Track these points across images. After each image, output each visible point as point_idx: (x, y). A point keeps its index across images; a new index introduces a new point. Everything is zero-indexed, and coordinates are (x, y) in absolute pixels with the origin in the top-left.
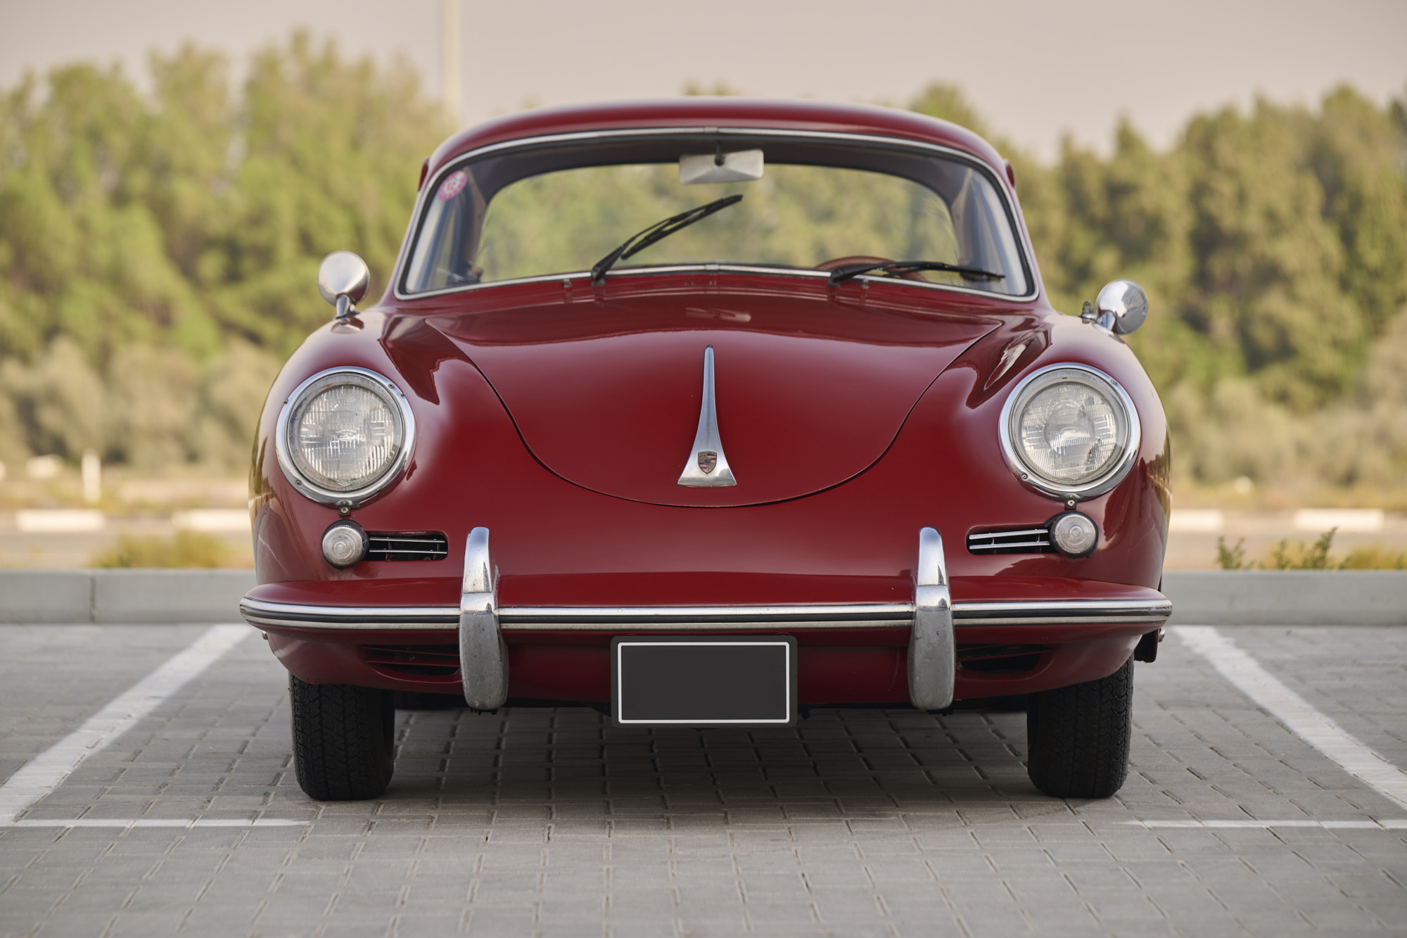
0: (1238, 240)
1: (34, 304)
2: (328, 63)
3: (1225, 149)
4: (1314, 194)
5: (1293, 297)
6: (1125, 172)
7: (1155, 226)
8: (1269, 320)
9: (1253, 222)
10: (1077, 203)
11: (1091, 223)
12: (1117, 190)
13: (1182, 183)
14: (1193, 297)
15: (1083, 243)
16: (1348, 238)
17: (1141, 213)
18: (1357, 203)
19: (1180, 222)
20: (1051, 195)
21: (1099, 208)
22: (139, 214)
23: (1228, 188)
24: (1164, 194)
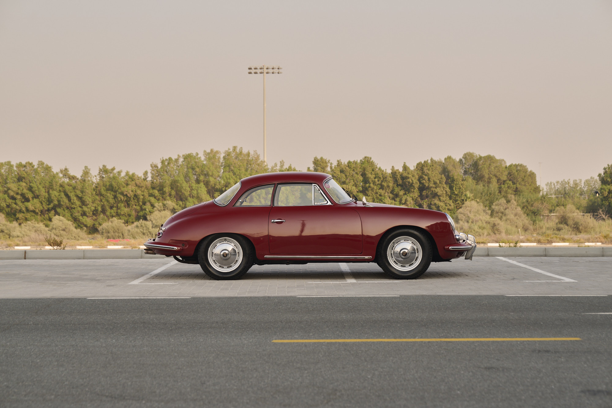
0: (428, 188)
1: (181, 203)
2: (241, 153)
3: (425, 169)
4: (444, 179)
5: (440, 200)
6: (405, 174)
7: (412, 185)
8: (435, 204)
9: (432, 185)
10: (396, 181)
11: (398, 185)
12: (403, 178)
13: (417, 177)
14: (419, 199)
15: (397, 189)
16: (451, 188)
17: (409, 182)
18: (453, 180)
19: (417, 185)
20: (389, 179)
21: (400, 182)
22: (202, 184)
23: (426, 178)
24: (413, 179)
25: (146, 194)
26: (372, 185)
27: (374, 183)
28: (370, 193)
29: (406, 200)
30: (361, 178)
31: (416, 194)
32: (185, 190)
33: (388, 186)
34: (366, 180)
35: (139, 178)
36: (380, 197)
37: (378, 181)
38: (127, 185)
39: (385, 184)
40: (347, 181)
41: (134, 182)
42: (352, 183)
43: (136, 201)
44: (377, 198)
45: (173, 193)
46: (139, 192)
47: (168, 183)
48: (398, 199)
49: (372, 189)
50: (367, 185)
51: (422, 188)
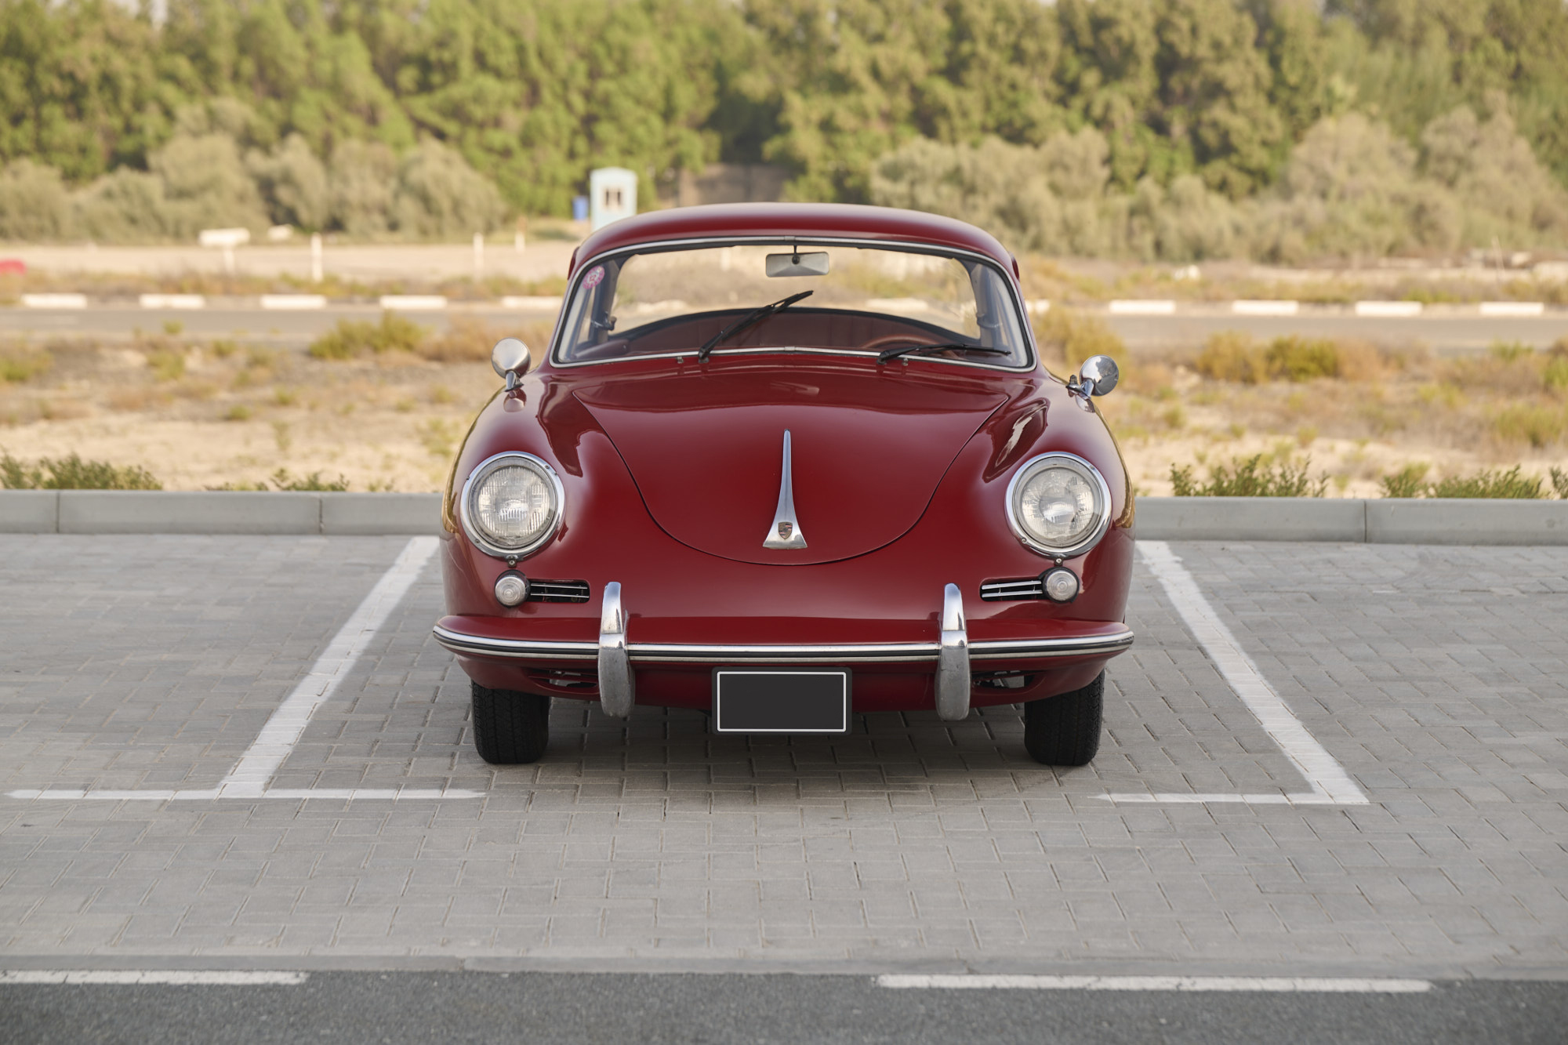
0: (1192, 64)
1: (273, 106)
4: (1250, 30)
5: (1233, 108)
6: (1106, 11)
7: (1128, 51)
8: (1215, 124)
9: (1203, 50)
10: (1070, 36)
11: (1078, 50)
12: (1099, 24)
13: (1150, 20)
14: (1156, 106)
15: (1073, 65)
16: (1274, 62)
17: (1119, 40)
18: (1281, 35)
19: (1147, 49)
20: (1048, 27)
21: (1086, 39)
22: (353, 40)
23: (1184, 24)
24: (1136, 26)
25: (146, 70)
26: (982, 48)
27: (992, 40)
28: (973, 76)
29: (1108, 107)
30: (943, 23)
31: (1145, 81)
32: (292, 58)
33: (1043, 55)
34: (961, 31)
35: (118, 12)
36: (1010, 95)
37: (1007, 31)
38: (76, 35)
39: (1030, 45)
40: (891, 33)
41: (97, 27)
42: (909, 38)
43: (108, 95)
44: (1002, 97)
45: (248, 67)
46: (119, 63)
47: (226, 28)
48: (1078, 103)
49: (984, 66)
50: (966, 48)
51: (1168, 63)
